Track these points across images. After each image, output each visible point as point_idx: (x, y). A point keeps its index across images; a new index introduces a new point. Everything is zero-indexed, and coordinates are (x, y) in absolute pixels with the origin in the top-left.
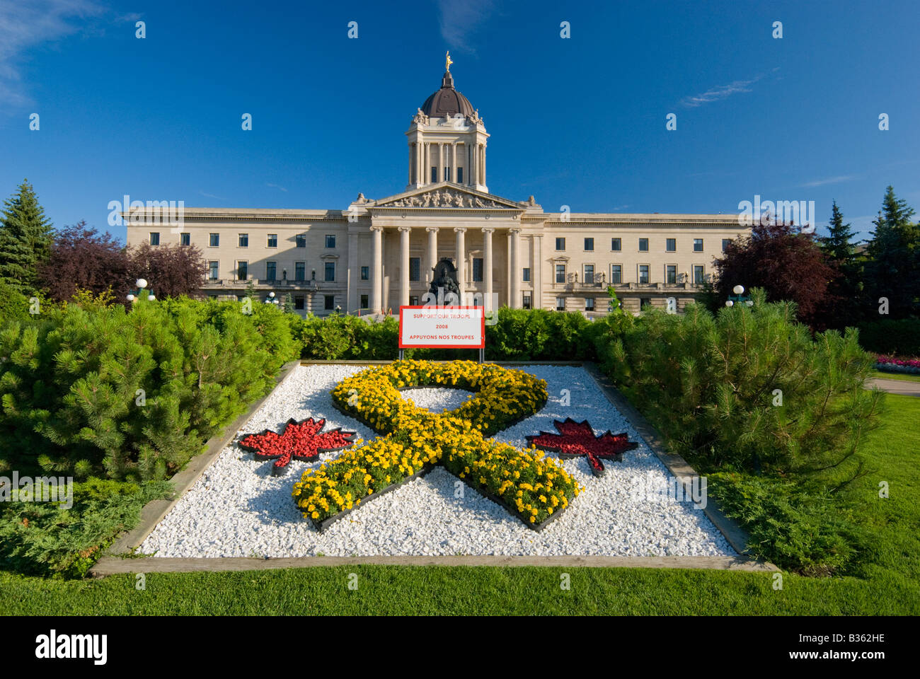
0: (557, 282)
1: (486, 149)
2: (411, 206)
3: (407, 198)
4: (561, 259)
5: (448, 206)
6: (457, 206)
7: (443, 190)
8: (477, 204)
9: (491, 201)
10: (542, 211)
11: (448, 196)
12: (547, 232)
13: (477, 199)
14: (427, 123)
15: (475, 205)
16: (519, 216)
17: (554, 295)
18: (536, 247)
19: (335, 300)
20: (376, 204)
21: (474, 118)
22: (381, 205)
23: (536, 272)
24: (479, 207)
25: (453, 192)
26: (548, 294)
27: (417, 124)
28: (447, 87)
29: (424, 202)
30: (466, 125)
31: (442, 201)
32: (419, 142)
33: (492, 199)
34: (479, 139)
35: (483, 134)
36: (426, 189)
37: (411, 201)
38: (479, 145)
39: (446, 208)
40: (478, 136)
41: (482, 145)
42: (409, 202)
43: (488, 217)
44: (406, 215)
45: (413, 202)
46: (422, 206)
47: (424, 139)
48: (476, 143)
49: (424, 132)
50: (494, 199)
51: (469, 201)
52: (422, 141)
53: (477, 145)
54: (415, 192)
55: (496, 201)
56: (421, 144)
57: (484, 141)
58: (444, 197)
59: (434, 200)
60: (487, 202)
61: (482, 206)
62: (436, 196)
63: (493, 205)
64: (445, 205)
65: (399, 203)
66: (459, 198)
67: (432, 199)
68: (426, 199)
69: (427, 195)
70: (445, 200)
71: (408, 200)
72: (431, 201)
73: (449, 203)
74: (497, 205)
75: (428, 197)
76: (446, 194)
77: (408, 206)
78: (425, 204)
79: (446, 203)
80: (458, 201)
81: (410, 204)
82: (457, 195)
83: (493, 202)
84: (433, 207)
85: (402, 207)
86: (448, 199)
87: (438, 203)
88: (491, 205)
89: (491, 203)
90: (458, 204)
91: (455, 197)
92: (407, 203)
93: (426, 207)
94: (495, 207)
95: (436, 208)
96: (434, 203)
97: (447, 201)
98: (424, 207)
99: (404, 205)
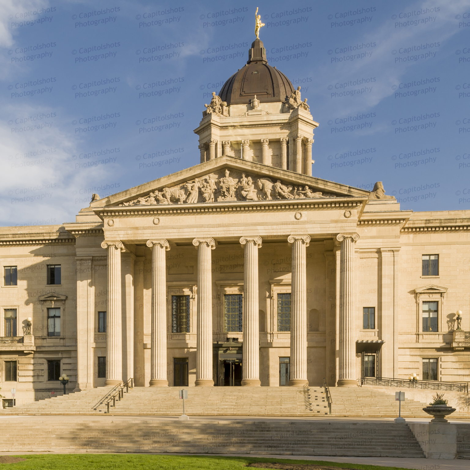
0: (423, 331)
1: (313, 145)
2: (166, 204)
3: (161, 190)
4: (432, 290)
5: (231, 200)
6: (244, 199)
7: (221, 171)
8: (280, 194)
9: (303, 186)
10: (397, 207)
11: (231, 182)
12: (407, 245)
13: (278, 184)
14: (225, 113)
15: (276, 195)
16: (355, 212)
17: (418, 352)
18: (387, 270)
19: (62, 367)
20: (108, 201)
21: (295, 99)
22: (117, 204)
23: (386, 313)
24: (284, 198)
25: (237, 172)
26: (408, 352)
27: (210, 115)
28: (256, 61)
29: (188, 194)
30: (283, 111)
31: (218, 192)
32: (214, 141)
33: (307, 183)
34: (301, 130)
35: (308, 122)
36: (191, 171)
37: (166, 194)
38: (301, 139)
39: (226, 202)
40: (301, 125)
41: (307, 139)
42: (164, 196)
43: (300, 216)
44: (159, 220)
45: (170, 196)
46: (185, 202)
47: (220, 136)
48: (297, 137)
49: (221, 127)
50: (309, 183)
51: (266, 190)
52: (219, 140)
53: (298, 139)
54: (172, 178)
55: (314, 185)
56: (216, 144)
57: (310, 134)
58: (222, 184)
59: (205, 190)
60: (298, 190)
61: (289, 197)
62: (208, 184)
63: (308, 193)
64: (225, 198)
65: (147, 199)
66: (248, 184)
67: (202, 189)
68: (191, 189)
69: (194, 182)
70: (224, 190)
71: (162, 193)
72: (201, 193)
73: (231, 194)
74: (315, 193)
75: (195, 185)
76: (226, 178)
77: (161, 204)
78: (190, 198)
79: (225, 194)
80: (246, 190)
81: (165, 199)
82: (244, 179)
83: (307, 187)
84: (204, 202)
85: (151, 205)
86: (229, 187)
87: (213, 196)
88: (305, 194)
89: (304, 190)
90: (247, 195)
91: (241, 183)
92: (161, 197)
93: (191, 204)
94: (311, 197)
95: (210, 203)
96: (206, 195)
97: (228, 190)
98: (188, 203)
99: (155, 203)
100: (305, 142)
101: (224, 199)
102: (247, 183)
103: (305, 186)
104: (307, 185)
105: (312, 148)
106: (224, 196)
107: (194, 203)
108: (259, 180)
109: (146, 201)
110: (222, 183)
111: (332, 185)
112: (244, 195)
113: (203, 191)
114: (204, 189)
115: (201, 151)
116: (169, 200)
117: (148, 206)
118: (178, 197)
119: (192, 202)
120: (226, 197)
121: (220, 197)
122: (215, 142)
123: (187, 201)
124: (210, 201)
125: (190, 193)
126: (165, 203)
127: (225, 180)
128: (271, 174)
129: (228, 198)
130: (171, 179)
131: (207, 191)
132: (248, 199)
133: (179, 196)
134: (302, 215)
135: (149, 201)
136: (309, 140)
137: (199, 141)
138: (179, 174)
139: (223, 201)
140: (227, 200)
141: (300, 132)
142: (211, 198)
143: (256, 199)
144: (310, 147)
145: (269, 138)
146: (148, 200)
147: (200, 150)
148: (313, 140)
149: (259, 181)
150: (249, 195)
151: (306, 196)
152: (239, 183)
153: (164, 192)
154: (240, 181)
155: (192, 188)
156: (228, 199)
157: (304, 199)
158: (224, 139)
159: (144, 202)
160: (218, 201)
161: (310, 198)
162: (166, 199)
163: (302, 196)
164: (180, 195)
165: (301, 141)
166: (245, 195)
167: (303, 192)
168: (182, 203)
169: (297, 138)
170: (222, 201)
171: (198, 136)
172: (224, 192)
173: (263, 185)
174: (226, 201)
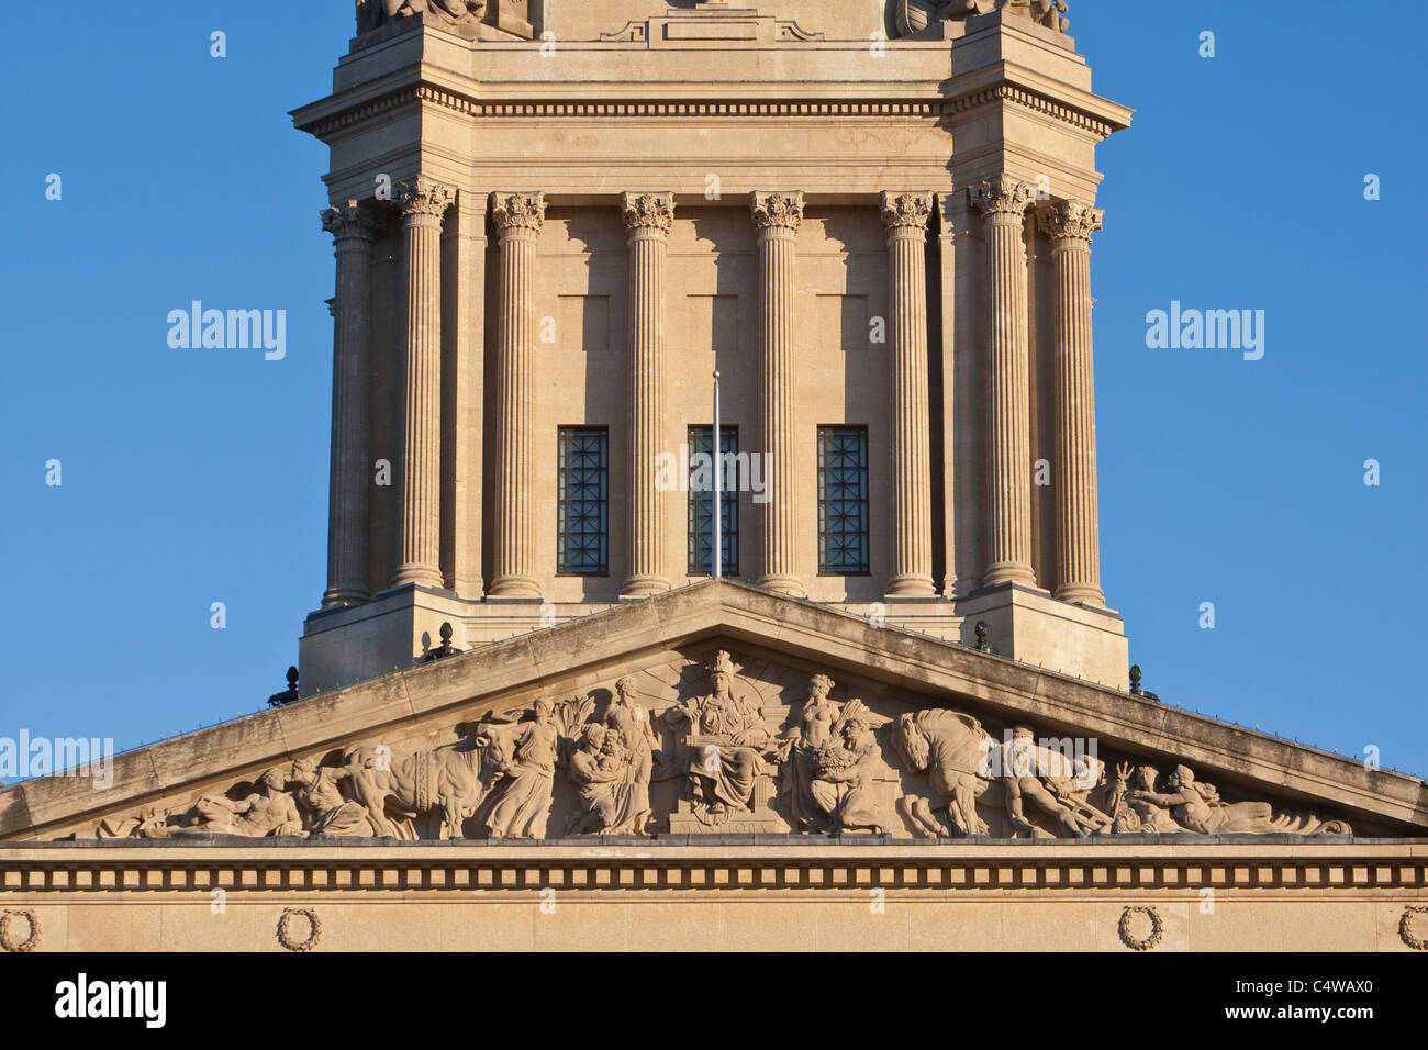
5: (747, 829)
8: (1032, 806)
14: (512, 15)
20: (18, 812)
24: (1056, 827)
25: (779, 665)
31: (672, 777)
32: (439, 196)
33: (1185, 753)
34: (1022, 152)
35: (1061, 104)
36: (517, 660)
37: (364, 782)
38: (1020, 208)
39: (720, 839)
40: (1018, 123)
41: (1060, 205)
42: (348, 787)
43: (1150, 926)
44: (314, 925)
45: (387, 792)
46: (476, 829)
47: (478, 163)
48: (997, 193)
49: (483, 103)
50: (1198, 754)
51: (951, 777)
52: (466, 183)
53: (1001, 205)
54: (404, 692)
55: (1223, 762)
56: (451, 215)
57: (1079, 174)
58: (694, 737)
59: (600, 763)
60: (1136, 782)
61: (1083, 819)
62: (614, 733)
63: (1191, 808)
64: (710, 811)
65: (244, 805)
66: (848, 742)
67: (581, 759)
68: (516, 756)
69: (530, 716)
70: (712, 767)
71: (341, 772)
72: (569, 781)
73: (748, 789)
74: (1231, 808)
75: (538, 735)
76: (719, 701)
77: (337, 833)
78: (509, 806)
79: (718, 791)
80: (840, 776)
81: (358, 806)
82: (826, 710)
83: (1187, 774)
84: (586, 831)
85: (272, 837)
86: (737, 756)
87: (642, 802)
88: (1178, 813)
89: (1173, 790)
90: (842, 804)
91: (806, 728)
92: (330, 797)
93: (509, 839)
94: (1211, 829)
95: (624, 840)
96: (600, 793)
97: (734, 767)
98: (496, 834)
99: (296, 826)
100: (1046, 222)
101: (710, 819)
102: (844, 733)
103: (1175, 768)
104: (1190, 763)
105: (1092, 259)
106: (711, 799)
107: (527, 837)
108: (909, 716)
109: (244, 815)
110: (695, 727)
111: (1326, 768)
112: (829, 805)
113: (586, 769)
114: (590, 757)
115: (347, 246)
116: (380, 813)
117: (258, 843)
118: (434, 798)
119: (518, 830)
120: (720, 806)
121: (683, 806)
122: (444, 203)
123: (490, 823)
124: (623, 828)
125: (509, 779)
126: (353, 830)
127: (711, 715)
128: (983, 693)
129: (733, 815)
130: (398, 696)
131: (606, 774)
132: (848, 827)
133: (441, 793)
134: (1164, 926)
135: (260, 816)
136: (1074, 213)
137: (325, 179)
138: (444, 674)
139: (705, 830)
140: (725, 829)
141: (1011, 164)
142: (633, 811)
143: (897, 828)
144: (1078, 251)
145: (809, 191)
146: (252, 808)
147: (330, 237)
148: (1100, 214)
149: (912, 726)
150: (854, 807)
151: (1180, 821)
152: (796, 732)
153: (354, 768)
154: (796, 720)
155: (521, 752)
156: (734, 818)
157: (1171, 838)
158: (507, 184)
159: (230, 817)
160: (674, 829)
161: (1206, 833)
162: (364, 803)
163: (1163, 821)
164: (450, 790)
165: (1017, 221)
166: (833, 806)
167: (1165, 798)
168: (459, 833)
169: (995, 199)
170: (695, 828)
171: (325, 148)
172: (709, 784)
173: (935, 748)
174: (716, 829)
